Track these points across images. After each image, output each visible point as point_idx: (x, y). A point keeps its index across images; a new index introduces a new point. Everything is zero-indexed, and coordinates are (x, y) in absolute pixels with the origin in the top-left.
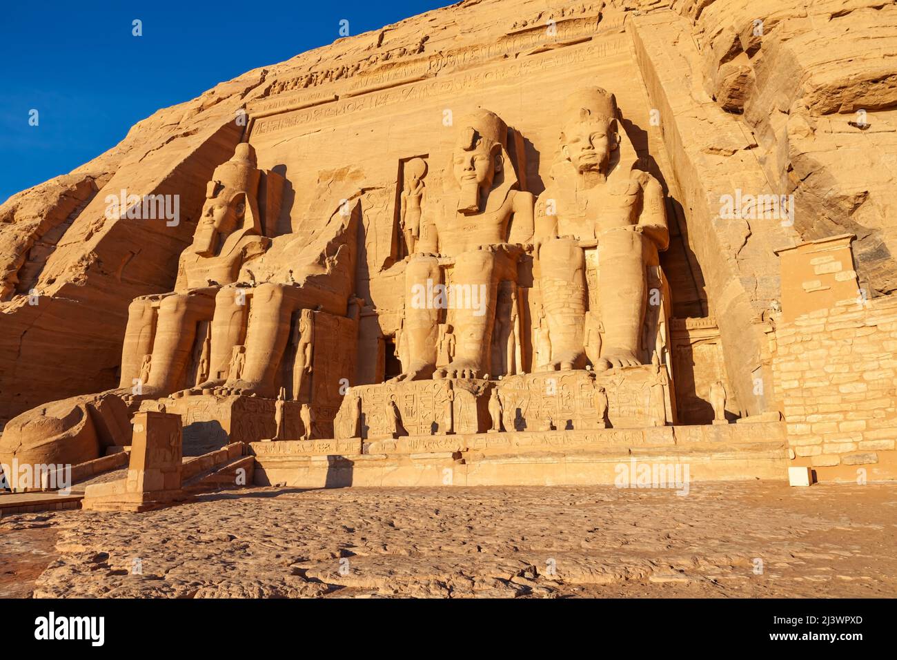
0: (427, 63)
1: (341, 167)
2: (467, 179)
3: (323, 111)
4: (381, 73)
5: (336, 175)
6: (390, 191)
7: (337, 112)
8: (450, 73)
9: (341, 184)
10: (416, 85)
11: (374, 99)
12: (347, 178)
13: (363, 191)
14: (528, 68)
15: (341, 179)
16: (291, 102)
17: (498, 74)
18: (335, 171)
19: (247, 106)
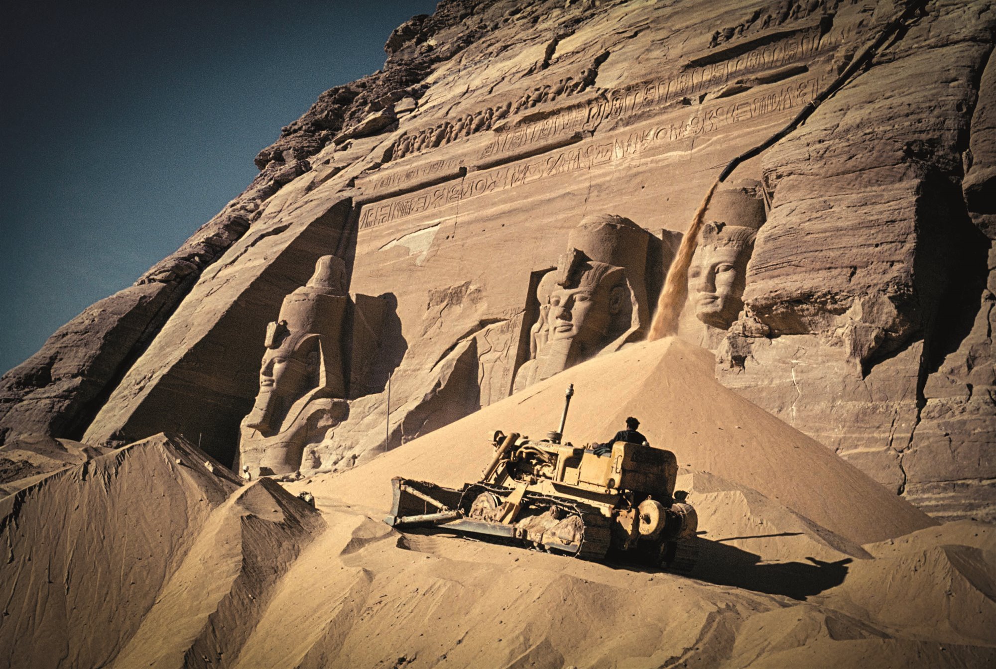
0: (585, 112)
1: (457, 284)
2: (561, 332)
3: (446, 192)
4: (524, 127)
5: (452, 296)
6: (515, 325)
7: (462, 194)
8: (611, 130)
9: (457, 309)
10: (565, 150)
11: (511, 172)
12: (465, 300)
13: (483, 324)
14: (713, 120)
15: (459, 302)
16: (408, 176)
17: (673, 132)
18: (450, 291)
19: (356, 182)
